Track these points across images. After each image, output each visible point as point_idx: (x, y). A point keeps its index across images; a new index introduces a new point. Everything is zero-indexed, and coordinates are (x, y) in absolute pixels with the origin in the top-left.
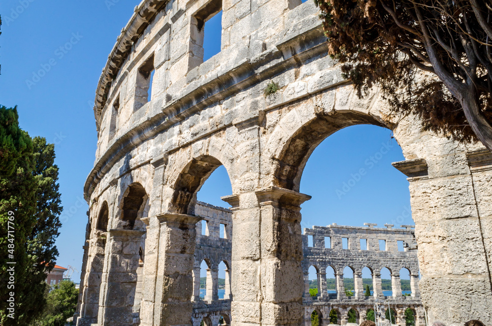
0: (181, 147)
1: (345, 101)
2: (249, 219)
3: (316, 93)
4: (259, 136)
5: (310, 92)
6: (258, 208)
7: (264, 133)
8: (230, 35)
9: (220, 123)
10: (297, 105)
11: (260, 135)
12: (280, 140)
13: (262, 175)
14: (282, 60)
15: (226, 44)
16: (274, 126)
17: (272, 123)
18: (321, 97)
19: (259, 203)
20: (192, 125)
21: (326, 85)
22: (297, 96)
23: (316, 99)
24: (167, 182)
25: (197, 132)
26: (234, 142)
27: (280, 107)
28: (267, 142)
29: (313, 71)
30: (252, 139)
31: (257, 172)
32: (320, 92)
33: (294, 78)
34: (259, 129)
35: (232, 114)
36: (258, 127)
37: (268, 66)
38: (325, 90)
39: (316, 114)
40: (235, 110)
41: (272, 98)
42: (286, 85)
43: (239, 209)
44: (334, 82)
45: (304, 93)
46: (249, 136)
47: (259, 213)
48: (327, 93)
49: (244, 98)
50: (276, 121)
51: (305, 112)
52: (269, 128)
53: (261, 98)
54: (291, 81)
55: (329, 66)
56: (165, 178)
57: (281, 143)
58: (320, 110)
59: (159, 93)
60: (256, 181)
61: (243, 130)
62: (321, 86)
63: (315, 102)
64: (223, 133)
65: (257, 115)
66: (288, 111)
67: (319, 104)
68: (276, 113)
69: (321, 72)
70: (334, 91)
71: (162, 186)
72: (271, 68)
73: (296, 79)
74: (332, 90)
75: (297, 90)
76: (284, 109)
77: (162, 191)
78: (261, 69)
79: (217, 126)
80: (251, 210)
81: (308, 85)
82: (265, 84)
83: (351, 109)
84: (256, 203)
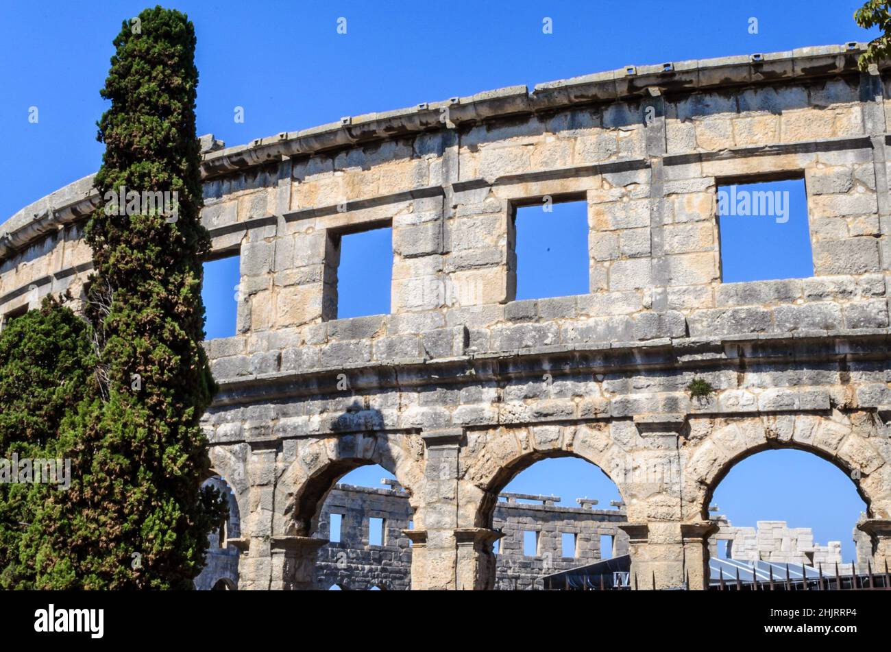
0: (502, 425)
1: (808, 434)
2: (665, 558)
3: (768, 413)
4: (677, 447)
5: (761, 409)
6: (681, 545)
7: (684, 444)
8: (608, 273)
9: (603, 412)
10: (739, 420)
11: (679, 446)
12: (715, 460)
13: (683, 502)
14: (723, 356)
15: (601, 286)
16: (701, 439)
17: (700, 434)
18: (775, 419)
19: (683, 538)
20: (531, 395)
21: (785, 408)
22: (741, 410)
23: (768, 420)
24: (464, 475)
25: (551, 412)
26: (629, 445)
27: (713, 416)
28: (690, 458)
29: (764, 384)
30: (666, 449)
31: (677, 497)
32: (774, 413)
33: (736, 383)
34: (678, 438)
35: (628, 405)
36: (677, 434)
37: (698, 357)
38: (782, 413)
39: (768, 439)
40: (635, 400)
41: (704, 401)
42: (722, 388)
43: (646, 542)
44: (795, 408)
45: (753, 409)
46: (660, 443)
47: (682, 553)
48: (784, 417)
49: (648, 386)
50: (705, 432)
51: (753, 432)
52: (693, 438)
53: (681, 394)
54: (730, 386)
55: (787, 385)
56: (460, 468)
57: (716, 464)
58: (772, 436)
59: (420, 309)
60: (677, 509)
61: (650, 434)
62: (778, 407)
63: (766, 424)
64: (606, 426)
65: (680, 420)
66: (724, 424)
67: (773, 427)
68: (705, 422)
69: (777, 389)
70: (793, 417)
71: (456, 481)
72: (702, 361)
73: (739, 385)
74: (790, 415)
75: (742, 402)
76: (718, 420)
77: (456, 491)
78: (686, 358)
79: (596, 414)
80: (669, 546)
81: (758, 400)
82: (689, 377)
83: (815, 445)
84: (679, 538)
